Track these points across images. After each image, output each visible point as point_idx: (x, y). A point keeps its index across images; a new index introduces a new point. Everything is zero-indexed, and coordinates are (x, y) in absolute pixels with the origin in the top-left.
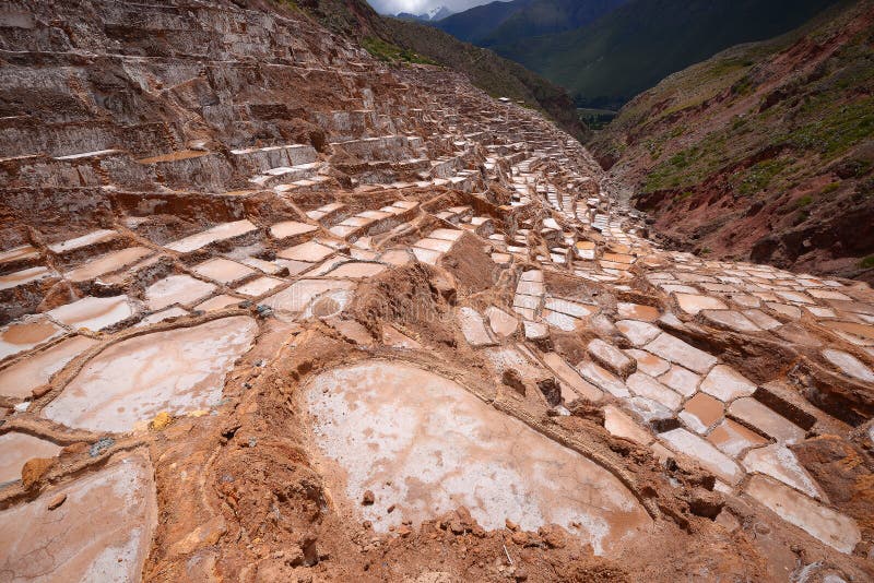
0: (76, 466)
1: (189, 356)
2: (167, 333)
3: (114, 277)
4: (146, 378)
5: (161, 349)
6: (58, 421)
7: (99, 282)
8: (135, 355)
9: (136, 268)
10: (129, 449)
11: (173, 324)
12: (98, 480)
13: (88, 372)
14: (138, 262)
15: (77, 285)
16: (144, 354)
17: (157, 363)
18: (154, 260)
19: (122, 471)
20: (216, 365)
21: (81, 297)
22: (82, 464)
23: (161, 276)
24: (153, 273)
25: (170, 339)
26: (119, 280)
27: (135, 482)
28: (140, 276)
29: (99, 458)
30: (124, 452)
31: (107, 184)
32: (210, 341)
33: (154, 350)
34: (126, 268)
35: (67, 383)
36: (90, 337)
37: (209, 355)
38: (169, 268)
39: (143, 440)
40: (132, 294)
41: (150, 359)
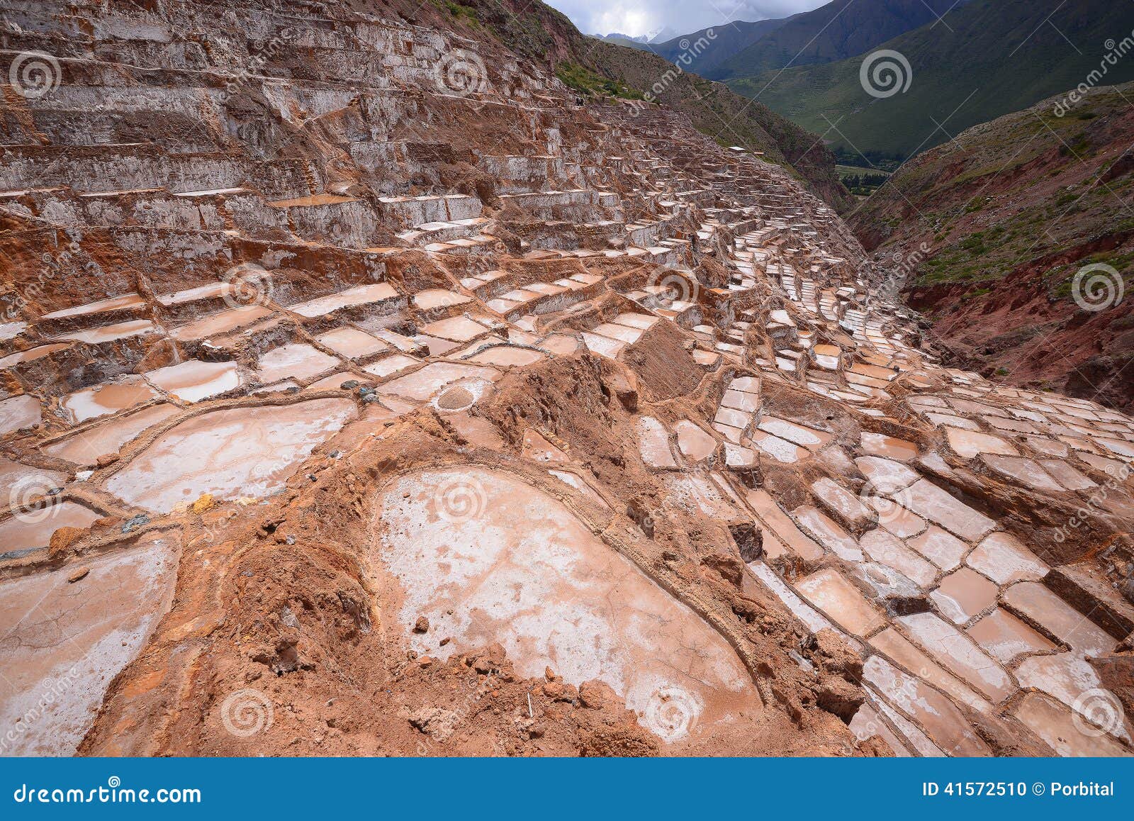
0: (105, 541)
1: (271, 439)
2: (256, 410)
3: (225, 340)
4: (221, 458)
5: (245, 427)
6: (118, 495)
7: (207, 344)
8: (215, 431)
9: (251, 331)
10: (162, 530)
11: (263, 400)
12: (125, 559)
13: (161, 445)
14: (254, 324)
15: (182, 345)
16: (224, 431)
17: (236, 443)
18: (272, 324)
19: (150, 553)
20: (301, 452)
21: (186, 359)
22: (111, 539)
23: (278, 343)
24: (271, 338)
25: (257, 417)
26: (229, 344)
27: (161, 566)
28: (255, 341)
29: (129, 535)
30: (157, 532)
31: (230, 229)
32: (301, 424)
33: (237, 427)
34: (239, 330)
35: (137, 454)
36: (178, 406)
37: (296, 440)
38: (287, 334)
39: (179, 522)
40: (242, 361)
41: (230, 438)
